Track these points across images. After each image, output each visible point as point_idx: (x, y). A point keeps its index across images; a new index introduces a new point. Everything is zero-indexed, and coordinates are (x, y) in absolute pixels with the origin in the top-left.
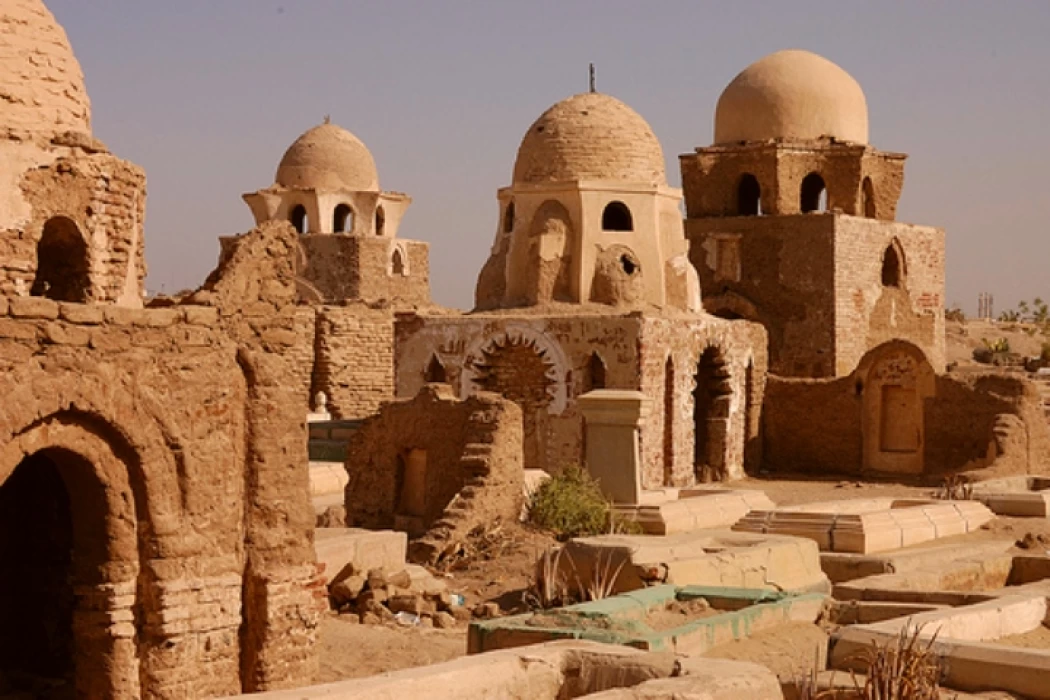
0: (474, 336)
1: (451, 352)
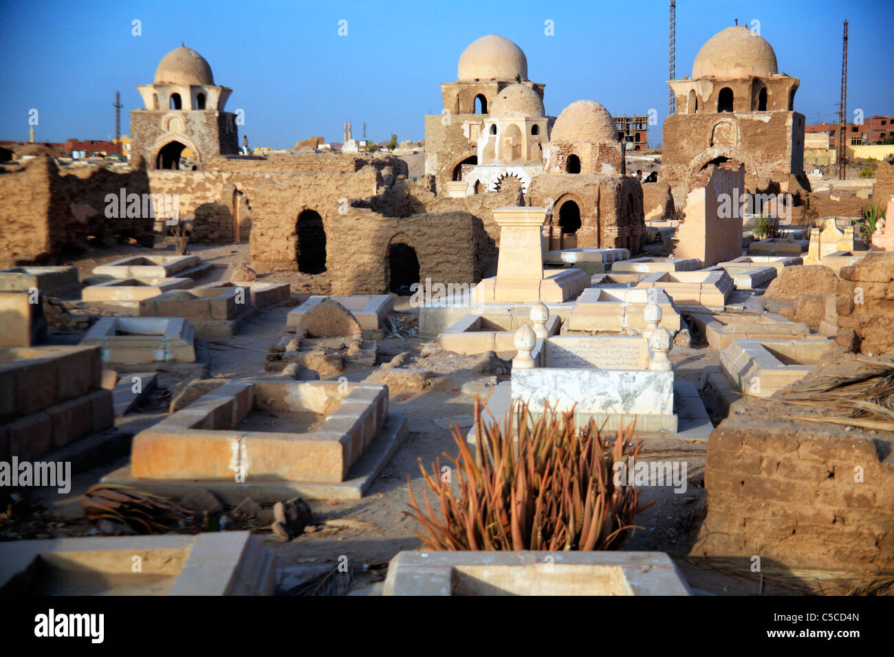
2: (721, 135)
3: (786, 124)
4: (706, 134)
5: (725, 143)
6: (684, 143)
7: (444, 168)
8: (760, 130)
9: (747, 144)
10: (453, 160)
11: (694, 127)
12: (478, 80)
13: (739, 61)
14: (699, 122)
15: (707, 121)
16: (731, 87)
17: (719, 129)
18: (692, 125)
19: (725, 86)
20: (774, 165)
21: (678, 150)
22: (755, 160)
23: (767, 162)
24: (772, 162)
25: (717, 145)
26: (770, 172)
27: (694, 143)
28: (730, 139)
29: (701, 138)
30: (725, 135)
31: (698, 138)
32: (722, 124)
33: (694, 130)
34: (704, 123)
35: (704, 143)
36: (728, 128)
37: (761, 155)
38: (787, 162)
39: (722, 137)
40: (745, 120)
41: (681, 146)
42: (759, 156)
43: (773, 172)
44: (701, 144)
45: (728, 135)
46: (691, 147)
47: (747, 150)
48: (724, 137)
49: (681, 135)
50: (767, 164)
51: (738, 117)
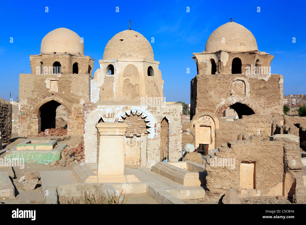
0: (118, 111)
1: (109, 117)
2: (237, 89)
3: (280, 82)
4: (227, 88)
5: (240, 94)
6: (212, 93)
7: (32, 108)
8: (262, 86)
9: (254, 95)
10: (38, 103)
11: (219, 83)
12: (55, 53)
14: (222, 79)
15: (227, 79)
16: (240, 57)
17: (235, 84)
18: (217, 81)
19: (236, 57)
20: (272, 109)
21: (208, 98)
22: (260, 105)
23: (268, 107)
24: (271, 107)
25: (234, 95)
26: (270, 114)
27: (219, 93)
28: (242, 91)
29: (223, 90)
30: (239, 88)
31: (221, 90)
32: (237, 81)
33: (219, 85)
34: (225, 80)
35: (225, 93)
36: (241, 84)
37: (264, 102)
38: (281, 108)
39: (237, 90)
40: (253, 79)
41: (210, 95)
42: (262, 103)
43: (272, 114)
44: (224, 94)
45: (241, 89)
46: (217, 96)
47: (254, 99)
48: (238, 90)
49: (210, 88)
50: (267, 108)
51: (248, 78)
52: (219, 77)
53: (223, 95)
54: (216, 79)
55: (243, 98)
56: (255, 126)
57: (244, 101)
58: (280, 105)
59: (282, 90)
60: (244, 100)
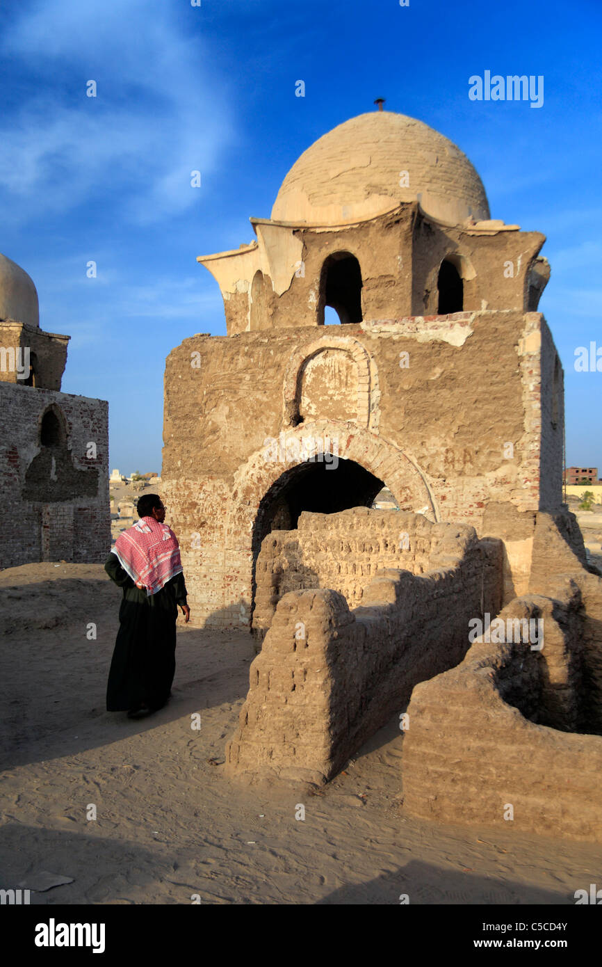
2: (324, 390)
3: (520, 351)
4: (279, 387)
5: (337, 414)
6: (220, 415)
8: (438, 371)
9: (398, 417)
11: (246, 369)
13: (376, 179)
14: (260, 350)
15: (281, 349)
16: (353, 249)
17: (315, 370)
18: (241, 361)
19: (337, 246)
20: (484, 484)
21: (203, 437)
22: (425, 466)
23: (461, 473)
24: (479, 475)
25: (312, 420)
26: (471, 506)
27: (247, 415)
28: (348, 402)
29: (265, 399)
30: (335, 388)
31: (257, 400)
32: (325, 357)
33: (248, 377)
34: (276, 354)
35: (274, 414)
36: (343, 369)
37: (443, 449)
38: (527, 474)
39: (326, 397)
40: (394, 343)
41: (213, 423)
42: (437, 454)
43: (480, 505)
44: (268, 419)
45: (343, 390)
46: (241, 426)
47: (399, 435)
48: (331, 397)
49: (212, 392)
50: (461, 479)
51: (374, 337)
52: (250, 340)
53: (264, 420)
54: (237, 353)
55: (345, 436)
56: (350, 568)
57: (347, 446)
58: (525, 463)
59: (532, 388)
60: (349, 442)
